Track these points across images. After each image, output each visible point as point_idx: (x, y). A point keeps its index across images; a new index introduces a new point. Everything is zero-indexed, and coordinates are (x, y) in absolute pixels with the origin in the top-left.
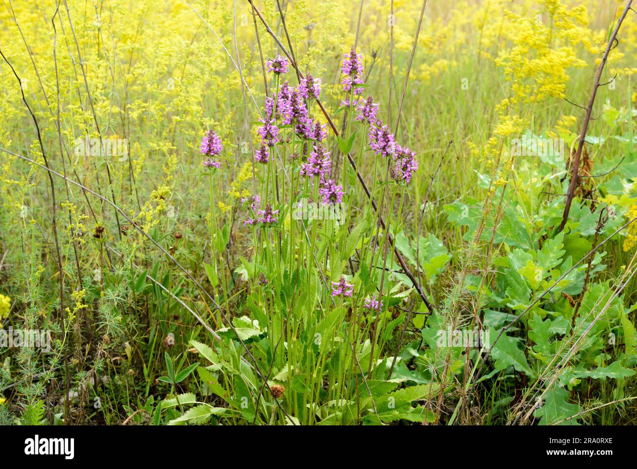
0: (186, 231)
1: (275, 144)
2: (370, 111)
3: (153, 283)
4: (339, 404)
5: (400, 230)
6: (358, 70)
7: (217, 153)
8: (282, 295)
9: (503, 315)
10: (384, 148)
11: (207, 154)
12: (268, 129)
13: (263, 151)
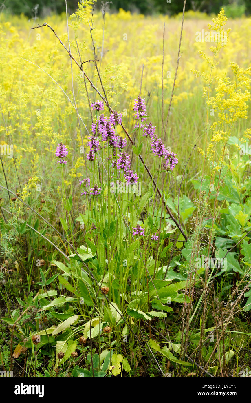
0: (47, 198)
1: (98, 151)
2: (151, 131)
3: (29, 228)
4: (138, 294)
5: (169, 197)
6: (143, 108)
7: (65, 156)
8: (104, 235)
9: (225, 240)
10: (159, 152)
11: (59, 157)
12: (93, 142)
13: (91, 154)
